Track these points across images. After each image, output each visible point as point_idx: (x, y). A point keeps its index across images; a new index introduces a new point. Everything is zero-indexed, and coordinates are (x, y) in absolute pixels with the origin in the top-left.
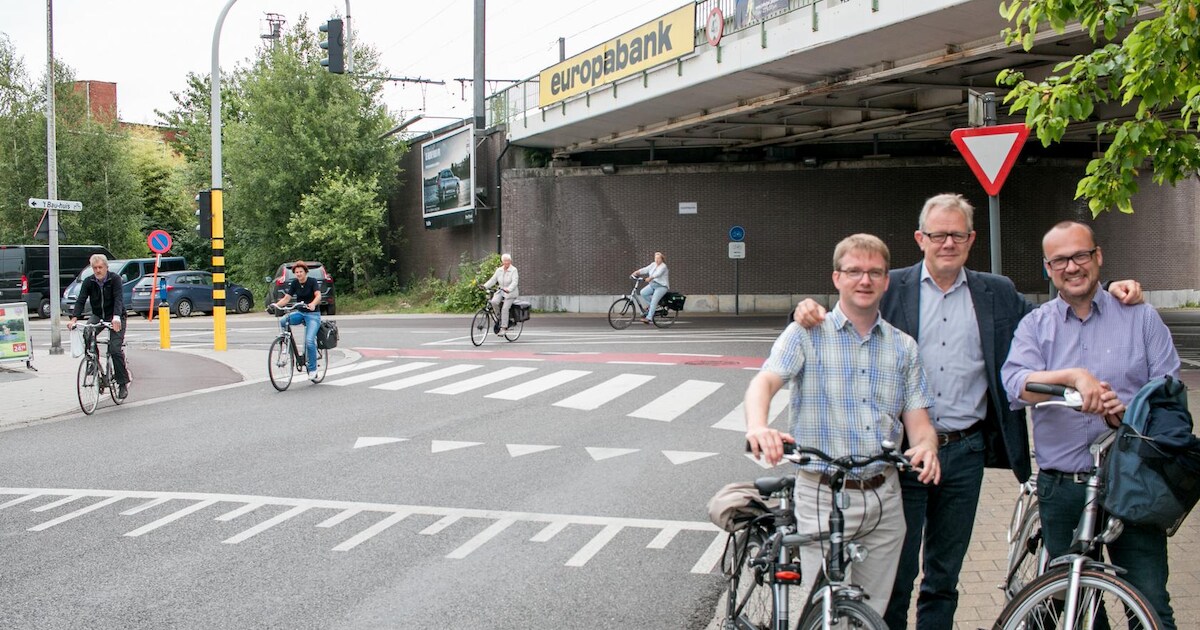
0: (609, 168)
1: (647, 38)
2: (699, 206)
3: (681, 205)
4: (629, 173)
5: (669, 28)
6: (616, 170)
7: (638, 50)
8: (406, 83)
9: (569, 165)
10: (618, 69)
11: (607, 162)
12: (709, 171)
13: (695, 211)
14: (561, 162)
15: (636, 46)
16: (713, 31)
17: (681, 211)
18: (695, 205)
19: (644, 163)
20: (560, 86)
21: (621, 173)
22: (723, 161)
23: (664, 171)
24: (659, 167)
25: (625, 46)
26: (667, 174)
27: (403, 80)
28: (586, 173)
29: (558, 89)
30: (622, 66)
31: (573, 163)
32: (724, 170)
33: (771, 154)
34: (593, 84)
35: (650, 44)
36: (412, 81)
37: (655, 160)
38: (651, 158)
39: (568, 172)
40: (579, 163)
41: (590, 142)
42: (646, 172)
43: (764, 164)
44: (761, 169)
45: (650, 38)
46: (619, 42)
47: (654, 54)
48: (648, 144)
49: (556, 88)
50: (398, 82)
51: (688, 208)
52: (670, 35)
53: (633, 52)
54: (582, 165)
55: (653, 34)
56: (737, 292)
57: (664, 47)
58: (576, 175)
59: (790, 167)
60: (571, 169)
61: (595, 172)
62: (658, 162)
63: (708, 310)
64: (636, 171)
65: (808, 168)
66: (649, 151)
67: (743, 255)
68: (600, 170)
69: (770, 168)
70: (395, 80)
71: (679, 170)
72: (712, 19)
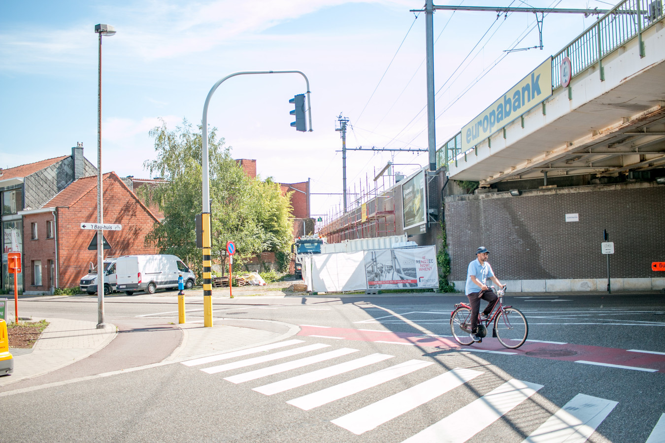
0: (516, 192)
1: (524, 89)
2: (580, 216)
3: (567, 216)
4: (530, 195)
5: (538, 77)
6: (520, 193)
7: (518, 100)
8: (419, 152)
9: (489, 192)
10: (505, 117)
11: (514, 188)
12: (587, 191)
13: (577, 220)
14: (484, 190)
15: (517, 97)
16: (564, 76)
17: (567, 220)
18: (577, 215)
19: (540, 188)
20: (471, 137)
21: (524, 195)
22: (596, 184)
23: (553, 192)
24: (550, 190)
25: (509, 99)
26: (556, 194)
27: (417, 151)
28: (500, 196)
29: (470, 139)
30: (508, 114)
31: (491, 190)
32: (597, 189)
33: (632, 177)
34: (490, 132)
35: (526, 93)
36: (423, 151)
37: (547, 185)
38: (545, 184)
39: (487, 196)
40: (496, 190)
41: (499, 174)
42: (541, 193)
43: (626, 184)
44: (624, 187)
45: (526, 88)
46: (505, 97)
47: (529, 100)
48: (543, 175)
49: (469, 139)
50: (414, 152)
51: (572, 218)
52: (540, 83)
53: (515, 102)
54: (498, 191)
55: (528, 85)
56: (610, 276)
57: (536, 93)
58: (493, 198)
59: (646, 185)
60: (490, 194)
61: (506, 195)
62: (550, 187)
63: (588, 289)
64: (534, 193)
65: (660, 185)
66: (543, 179)
67: (612, 252)
68: (510, 194)
69: (630, 187)
70: (413, 151)
71: (565, 191)
72: (564, 66)
